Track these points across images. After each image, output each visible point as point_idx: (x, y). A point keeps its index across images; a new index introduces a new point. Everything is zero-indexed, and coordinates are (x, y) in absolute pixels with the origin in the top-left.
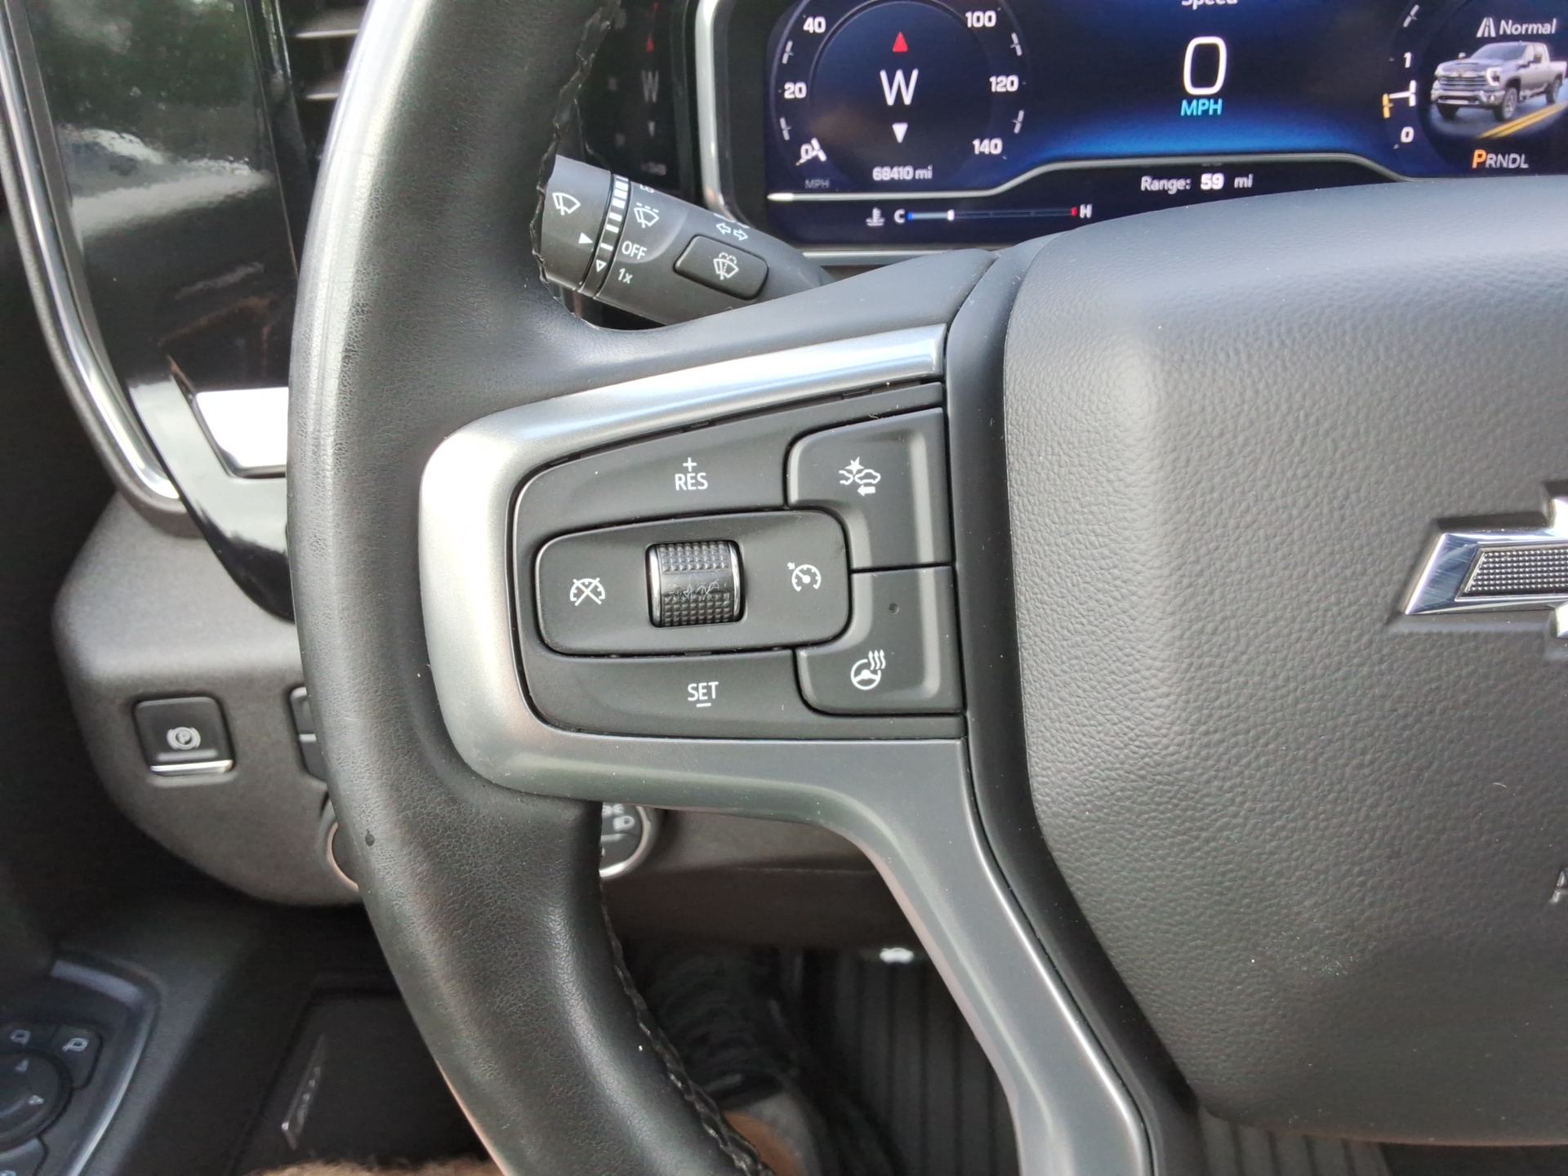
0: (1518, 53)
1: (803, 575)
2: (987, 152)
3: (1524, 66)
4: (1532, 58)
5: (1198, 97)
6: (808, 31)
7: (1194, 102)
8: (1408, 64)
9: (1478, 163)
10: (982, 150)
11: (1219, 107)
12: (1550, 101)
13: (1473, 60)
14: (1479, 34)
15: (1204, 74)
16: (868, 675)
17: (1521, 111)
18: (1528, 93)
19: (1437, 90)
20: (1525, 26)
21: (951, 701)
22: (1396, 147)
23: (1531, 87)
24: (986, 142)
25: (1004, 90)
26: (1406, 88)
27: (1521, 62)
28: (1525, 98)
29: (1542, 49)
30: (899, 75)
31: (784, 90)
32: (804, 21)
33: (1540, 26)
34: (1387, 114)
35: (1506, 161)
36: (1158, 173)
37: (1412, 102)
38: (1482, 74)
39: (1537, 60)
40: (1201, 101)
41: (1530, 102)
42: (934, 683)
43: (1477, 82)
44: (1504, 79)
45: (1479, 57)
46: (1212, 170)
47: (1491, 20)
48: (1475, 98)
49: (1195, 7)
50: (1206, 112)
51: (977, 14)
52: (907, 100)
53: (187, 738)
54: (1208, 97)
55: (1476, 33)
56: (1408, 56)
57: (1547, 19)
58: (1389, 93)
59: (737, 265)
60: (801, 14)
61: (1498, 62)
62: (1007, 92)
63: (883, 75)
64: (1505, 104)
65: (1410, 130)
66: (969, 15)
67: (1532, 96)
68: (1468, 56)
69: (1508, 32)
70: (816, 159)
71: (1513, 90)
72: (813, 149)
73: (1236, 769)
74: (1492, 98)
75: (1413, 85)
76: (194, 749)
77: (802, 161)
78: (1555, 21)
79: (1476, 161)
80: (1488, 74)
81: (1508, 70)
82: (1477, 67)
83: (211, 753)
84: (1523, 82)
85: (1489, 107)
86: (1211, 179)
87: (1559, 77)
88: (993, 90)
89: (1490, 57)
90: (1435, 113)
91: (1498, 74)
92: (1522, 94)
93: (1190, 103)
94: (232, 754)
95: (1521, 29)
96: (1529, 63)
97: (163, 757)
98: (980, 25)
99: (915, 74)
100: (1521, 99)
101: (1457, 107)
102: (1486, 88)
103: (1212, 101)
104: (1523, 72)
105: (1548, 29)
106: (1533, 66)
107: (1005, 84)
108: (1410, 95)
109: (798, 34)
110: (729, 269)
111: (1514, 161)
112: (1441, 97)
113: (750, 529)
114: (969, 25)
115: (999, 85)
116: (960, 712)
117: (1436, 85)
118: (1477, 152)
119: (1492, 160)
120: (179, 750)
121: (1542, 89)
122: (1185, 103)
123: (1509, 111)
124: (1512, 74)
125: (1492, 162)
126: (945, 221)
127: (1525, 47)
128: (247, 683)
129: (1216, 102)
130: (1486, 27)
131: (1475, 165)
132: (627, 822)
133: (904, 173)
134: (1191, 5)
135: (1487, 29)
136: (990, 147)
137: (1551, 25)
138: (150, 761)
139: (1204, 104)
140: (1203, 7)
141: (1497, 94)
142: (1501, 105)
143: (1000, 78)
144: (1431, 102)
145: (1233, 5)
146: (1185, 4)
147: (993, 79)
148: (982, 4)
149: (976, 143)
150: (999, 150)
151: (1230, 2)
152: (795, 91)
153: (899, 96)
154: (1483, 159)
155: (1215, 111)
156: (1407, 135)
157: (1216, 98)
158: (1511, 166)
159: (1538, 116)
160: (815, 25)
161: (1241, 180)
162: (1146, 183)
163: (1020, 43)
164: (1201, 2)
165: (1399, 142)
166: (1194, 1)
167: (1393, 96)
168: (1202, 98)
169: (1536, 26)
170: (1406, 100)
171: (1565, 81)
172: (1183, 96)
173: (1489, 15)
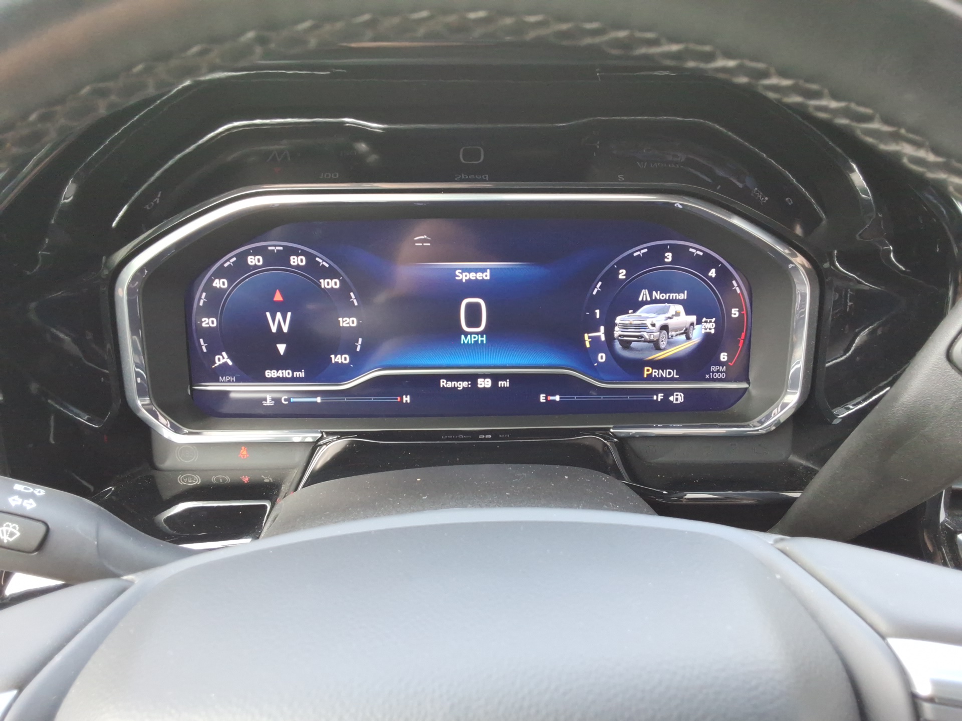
0: (665, 311)
2: (340, 362)
3: (670, 318)
4: (674, 313)
5: (471, 333)
6: (216, 287)
7: (469, 336)
8: (598, 316)
9: (647, 375)
10: (336, 360)
11: (484, 339)
12: (688, 338)
13: (638, 313)
14: (640, 299)
15: (473, 320)
17: (670, 344)
18: (674, 333)
19: (617, 332)
20: (668, 295)
22: (596, 364)
23: (675, 330)
24: (339, 356)
25: (348, 325)
26: (598, 331)
27: (669, 315)
28: (672, 336)
29: (680, 308)
30: (279, 316)
31: (202, 322)
32: (213, 281)
33: (677, 294)
34: (588, 345)
35: (665, 374)
36: (450, 377)
37: (603, 338)
38: (644, 322)
39: (677, 314)
40: (473, 336)
41: (675, 338)
43: (643, 327)
44: (658, 325)
45: (641, 312)
46: (484, 376)
47: (647, 290)
48: (642, 337)
49: (464, 281)
50: (476, 342)
51: (326, 281)
52: (285, 329)
54: (477, 333)
56: (598, 311)
57: (680, 291)
58: (588, 333)
59: (19, 531)
60: (210, 278)
61: (653, 315)
62: (350, 327)
63: (268, 314)
64: (661, 340)
65: (604, 355)
66: (322, 281)
67: (676, 335)
68: (634, 312)
69: (658, 298)
70: (226, 364)
71: (665, 332)
72: (223, 358)
74: (652, 336)
75: (602, 328)
77: (216, 365)
78: (686, 292)
79: (646, 373)
80: (648, 322)
81: (660, 320)
82: (640, 318)
84: (670, 327)
85: (650, 342)
86: (484, 381)
87: (692, 324)
88: (341, 325)
89: (648, 313)
90: (618, 346)
91: (654, 322)
92: (670, 334)
93: (466, 337)
95: (666, 296)
96: (673, 316)
98: (330, 287)
99: (289, 314)
100: (670, 337)
101: (631, 342)
102: (647, 330)
103: (480, 336)
104: (669, 321)
105: (682, 296)
106: (675, 318)
107: (348, 322)
108: (601, 334)
109: (209, 287)
110: (12, 535)
111: (670, 373)
112: (620, 336)
114: (323, 287)
115: (345, 323)
117: (617, 328)
118: (646, 368)
119: (655, 373)
121: (683, 331)
122: (463, 336)
123: (663, 345)
124: (663, 322)
125: (656, 374)
126: (316, 402)
127: (670, 306)
129: (482, 337)
130: (644, 295)
131: (645, 376)
133: (287, 373)
134: (462, 279)
135: (645, 295)
136: (341, 359)
137: (684, 294)
139: (475, 338)
140: (469, 281)
141: (655, 334)
142: (658, 340)
143: (345, 319)
144: (615, 339)
145: (487, 280)
146: (457, 278)
147: (340, 319)
148: (330, 274)
149: (333, 356)
150: (348, 361)
151: (485, 278)
152: (209, 322)
153: (280, 327)
154: (650, 372)
155: (482, 341)
156: (602, 358)
157: (481, 334)
158: (668, 376)
159: (682, 347)
160: (220, 283)
161: (503, 383)
162: (443, 383)
163: (356, 298)
164: (467, 278)
165: (597, 361)
166: (463, 277)
167: (590, 335)
168: (473, 335)
169: (674, 295)
170: (599, 337)
171: (697, 327)
172: (461, 332)
173: (645, 289)
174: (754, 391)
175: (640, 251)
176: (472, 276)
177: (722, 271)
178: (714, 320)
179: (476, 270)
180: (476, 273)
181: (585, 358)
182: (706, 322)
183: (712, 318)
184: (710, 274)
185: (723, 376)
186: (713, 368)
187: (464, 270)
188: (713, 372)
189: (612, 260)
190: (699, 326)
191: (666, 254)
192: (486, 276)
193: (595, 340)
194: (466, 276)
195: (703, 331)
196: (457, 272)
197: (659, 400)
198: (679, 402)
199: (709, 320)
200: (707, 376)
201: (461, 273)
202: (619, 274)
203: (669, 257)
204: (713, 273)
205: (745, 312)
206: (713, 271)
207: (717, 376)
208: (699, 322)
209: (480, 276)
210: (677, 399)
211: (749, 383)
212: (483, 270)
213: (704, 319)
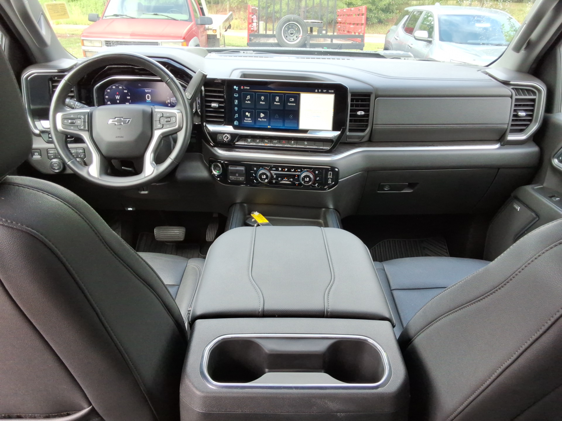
1: (79, 122)
8: (168, 98)
16: (82, 128)
21: (87, 130)
30: (118, 96)
42: (87, 128)
48: (175, 102)
63: (116, 96)
65: (170, 105)
68: (174, 98)
72: (109, 103)
76: (37, 155)
83: (39, 156)
94: (41, 156)
97: (34, 156)
107: (128, 98)
109: (107, 91)
113: (76, 119)
114: (124, 92)
116: (88, 130)
128: (44, 149)
138: (32, 156)
144: (171, 102)
148: (125, 90)
152: (107, 97)
153: (118, 98)
157: (150, 100)
160: (109, 91)
163: (130, 94)
172: (146, 100)
176: (148, 91)
179: (148, 90)
181: (167, 105)
187: (147, 90)
193: (168, 102)
209: (149, 91)
212: (149, 90)
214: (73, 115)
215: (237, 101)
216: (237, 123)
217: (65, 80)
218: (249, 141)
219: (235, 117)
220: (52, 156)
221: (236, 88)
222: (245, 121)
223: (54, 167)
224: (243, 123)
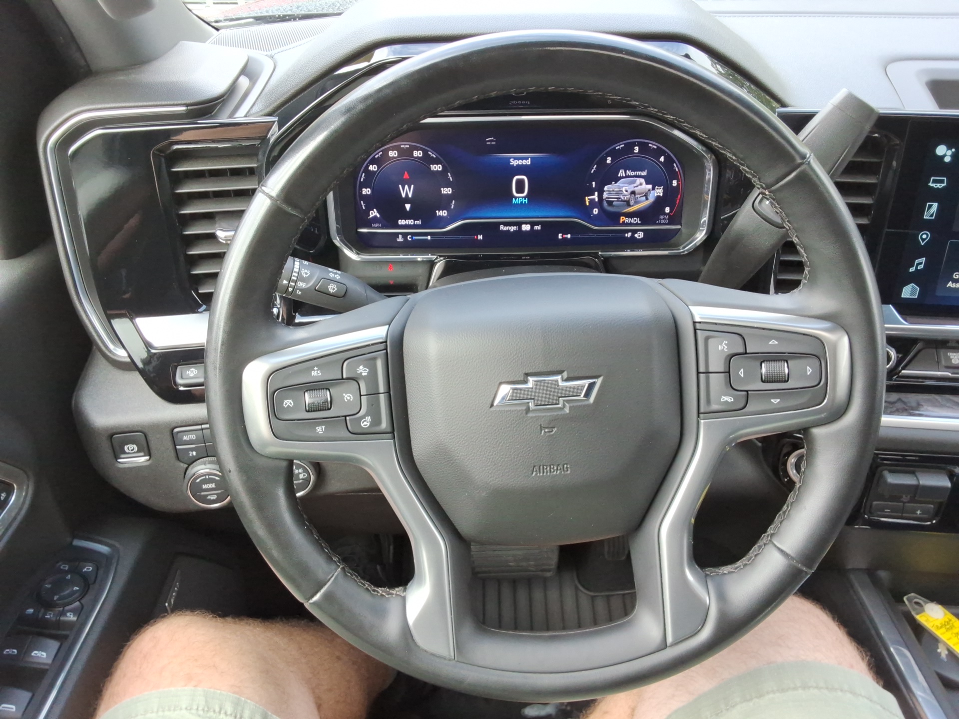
0: (634, 182)
1: (348, 397)
2: (441, 215)
4: (639, 184)
5: (519, 198)
6: (370, 170)
8: (594, 186)
9: (623, 222)
10: (439, 214)
11: (526, 200)
12: (647, 199)
14: (619, 175)
15: (520, 189)
16: (366, 423)
17: (636, 203)
18: (639, 196)
19: (605, 195)
20: (635, 172)
21: (389, 430)
22: (592, 216)
23: (640, 194)
24: (441, 211)
25: (446, 193)
26: (594, 195)
27: (635, 185)
28: (637, 198)
29: (642, 181)
30: (406, 187)
31: (362, 191)
32: (369, 166)
33: (641, 172)
34: (588, 204)
35: (633, 220)
36: (506, 224)
37: (597, 200)
38: (621, 189)
39: (641, 184)
41: (639, 199)
43: (620, 192)
44: (629, 191)
45: (620, 184)
46: (526, 223)
48: (619, 198)
49: (515, 165)
50: (522, 202)
51: (434, 166)
52: (410, 196)
53: (132, 448)
54: (522, 197)
55: (618, 175)
56: (594, 183)
57: (643, 170)
58: (588, 196)
59: (337, 287)
60: (367, 164)
61: (627, 185)
62: (448, 194)
63: (400, 186)
64: (631, 200)
65: (597, 210)
66: (431, 166)
67: (640, 197)
68: (616, 183)
69: (630, 175)
70: (376, 216)
71: (633, 195)
72: (374, 213)
73: (458, 445)
74: (626, 198)
75: (596, 193)
76: (135, 452)
77: (370, 217)
78: (646, 171)
79: (622, 220)
80: (624, 189)
81: (631, 188)
82: (619, 187)
83: (142, 454)
84: (636, 192)
85: (624, 201)
86: (526, 226)
87: (649, 190)
88: (442, 193)
89: (623, 184)
90: (605, 204)
91: (627, 189)
92: (636, 196)
93: (516, 199)
94: (150, 455)
95: (634, 173)
96: (638, 185)
97: (123, 456)
98: (436, 169)
99: (412, 186)
101: (613, 201)
102: (623, 194)
104: (636, 188)
105: (644, 173)
106: (639, 187)
107: (447, 191)
108: (595, 197)
109: (366, 170)
110: (334, 289)
111: (635, 220)
112: (607, 198)
113: (333, 385)
114: (432, 169)
115: (445, 191)
116: (393, 432)
117: (605, 193)
118: (622, 217)
119: (627, 220)
120: (129, 453)
121: (643, 195)
122: (514, 199)
123: (632, 203)
124: (632, 189)
125: (627, 221)
126: (427, 239)
127: (636, 180)
128: (156, 427)
129: (525, 199)
130: (621, 173)
131: (621, 222)
132: (304, 475)
133: (410, 222)
134: (514, 164)
136: (442, 213)
138: (117, 457)
139: (521, 200)
140: (518, 165)
141: (627, 196)
142: (629, 200)
143: (445, 189)
144: (603, 200)
145: (529, 165)
146: (511, 164)
147: (442, 189)
148: (436, 162)
149: (437, 211)
150: (446, 215)
151: (527, 163)
152: (366, 191)
153: (407, 194)
154: (624, 220)
155: (525, 202)
156: (596, 211)
157: (525, 198)
158: (634, 222)
159: (643, 204)
160: (373, 168)
161: (537, 227)
162: (502, 227)
163: (451, 176)
164: (517, 163)
165: (593, 214)
166: (514, 163)
167: (589, 197)
168: (520, 198)
169: (639, 172)
170: (594, 199)
171: (652, 192)
172: (513, 196)
173: (622, 169)
174: (684, 230)
175: (620, 146)
176: (520, 162)
177: (668, 158)
178: (662, 187)
179: (522, 159)
180: (522, 160)
181: (585, 212)
182: (658, 189)
183: (661, 186)
184: (660, 160)
185: (666, 221)
186: (661, 217)
187: (515, 159)
188: (661, 219)
189: (603, 152)
190: (653, 191)
191: (635, 148)
192: (528, 162)
193: (592, 201)
194: (516, 162)
195: (656, 195)
196: (511, 160)
197: (629, 236)
198: (640, 238)
199: (659, 188)
200: (657, 222)
201: (514, 161)
202: (607, 160)
203: (637, 149)
204: (662, 159)
205: (680, 182)
206: (663, 157)
207: (663, 221)
208: (653, 189)
209: (524, 162)
210: (639, 236)
211: (681, 226)
212: (526, 159)
213: (657, 187)
214: (320, 367)
215: (935, 206)
216: (912, 293)
217: (270, 197)
218: (953, 362)
219: (912, 270)
220: (192, 450)
221: (945, 155)
222: (950, 284)
223: (203, 493)
224: (939, 293)
